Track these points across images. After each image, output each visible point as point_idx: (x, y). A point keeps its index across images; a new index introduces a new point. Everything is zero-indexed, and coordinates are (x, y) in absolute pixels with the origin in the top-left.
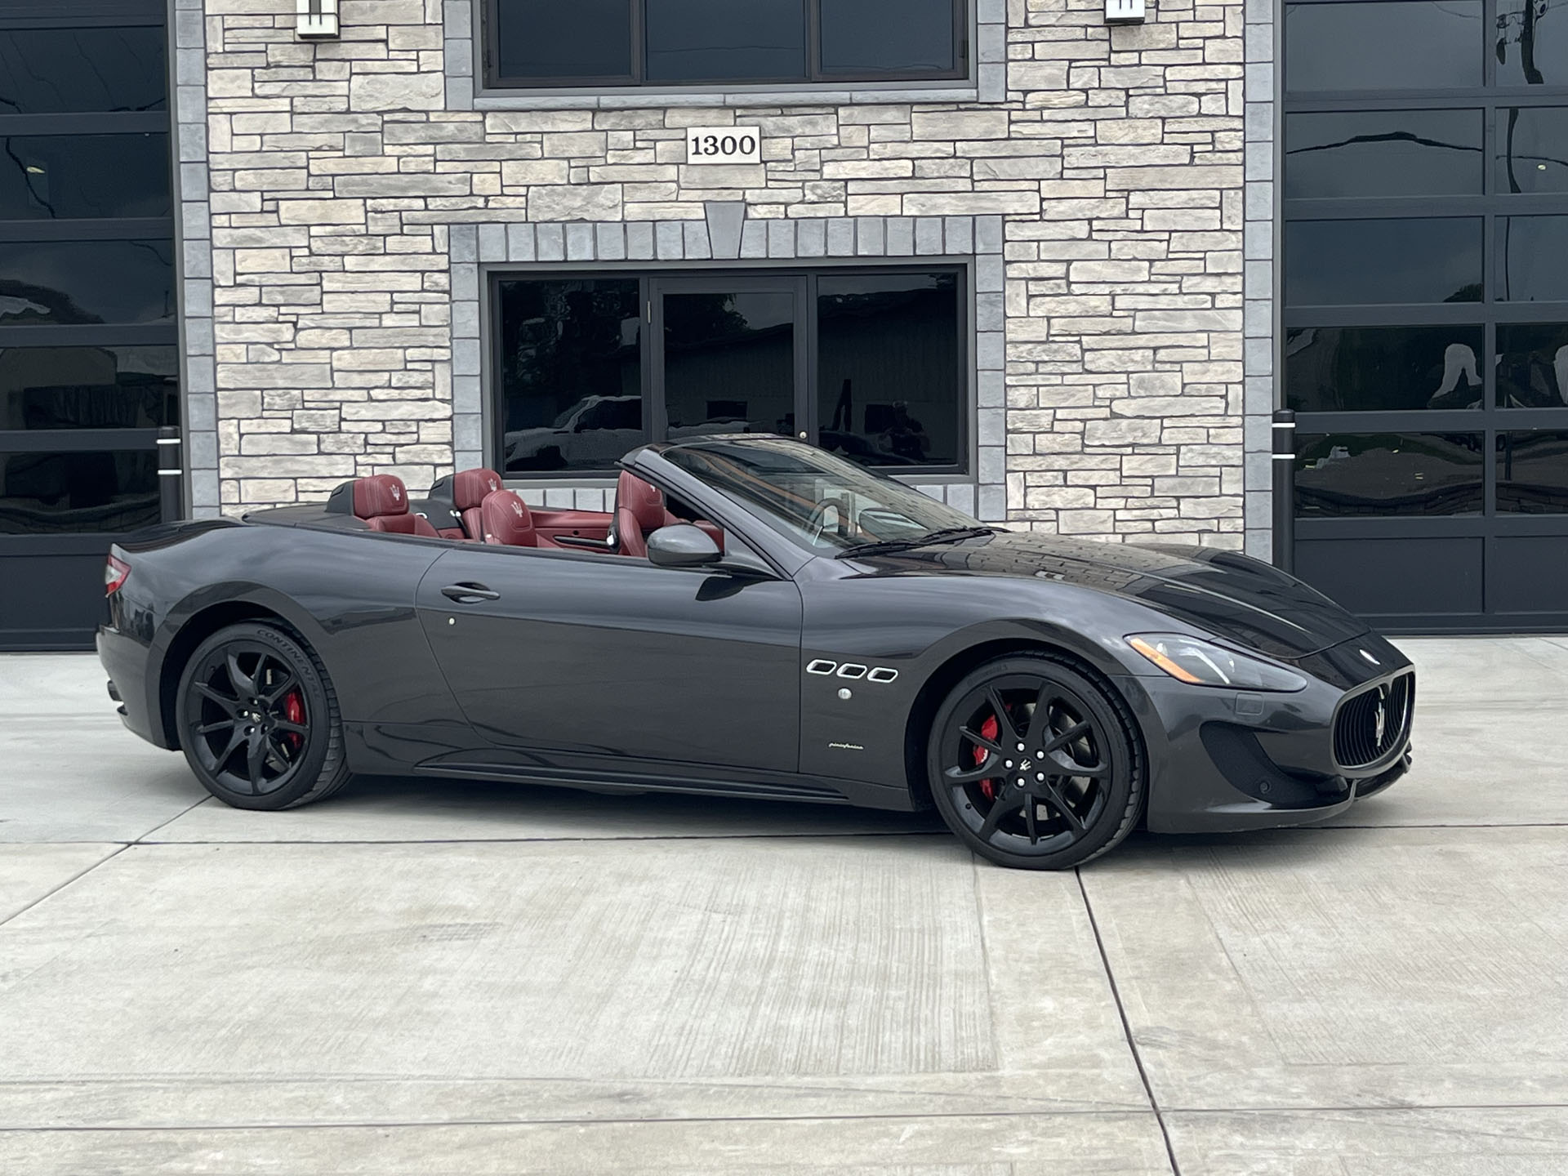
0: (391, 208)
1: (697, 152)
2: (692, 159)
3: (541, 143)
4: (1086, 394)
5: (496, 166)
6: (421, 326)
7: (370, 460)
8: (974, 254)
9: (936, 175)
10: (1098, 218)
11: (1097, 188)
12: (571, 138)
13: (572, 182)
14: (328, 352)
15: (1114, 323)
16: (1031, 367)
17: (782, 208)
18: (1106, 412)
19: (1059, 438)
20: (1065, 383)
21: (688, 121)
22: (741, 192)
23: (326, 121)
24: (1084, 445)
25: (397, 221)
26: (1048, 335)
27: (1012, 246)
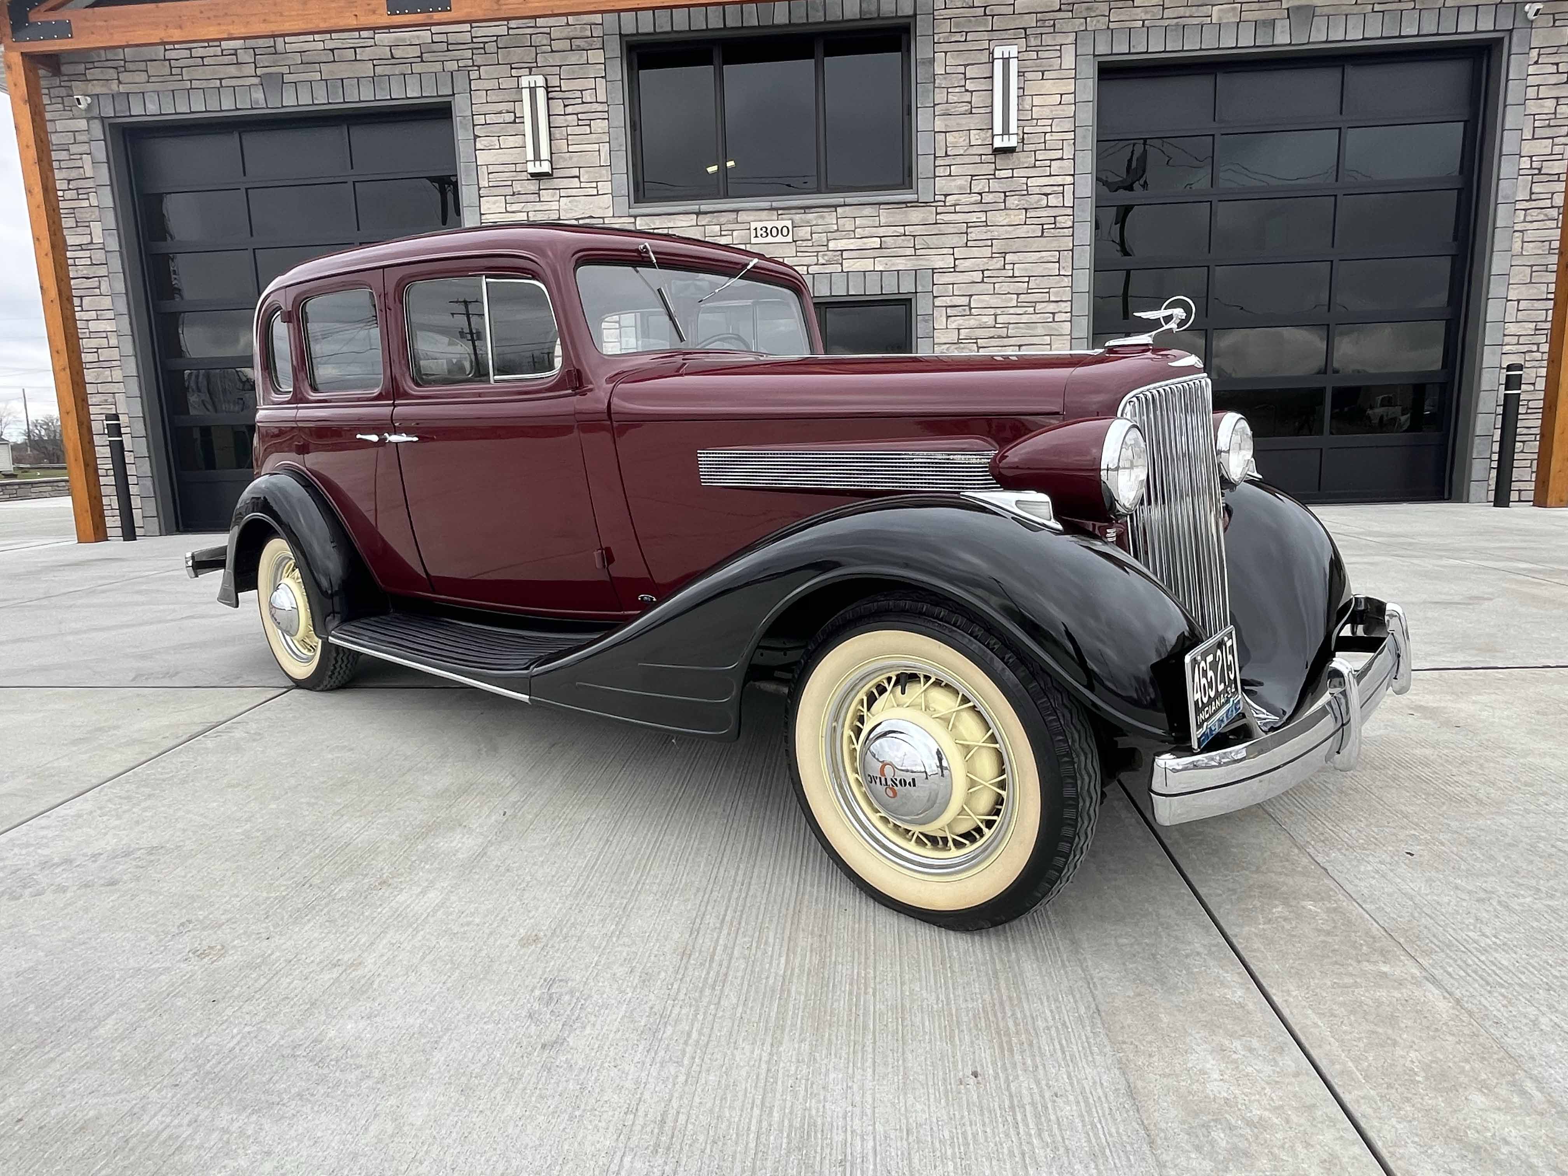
1: (756, 236)
2: (754, 241)
8: (916, 292)
9: (894, 246)
10: (988, 270)
11: (987, 252)
12: (684, 230)
15: (997, 331)
17: (805, 268)
21: (752, 218)
22: (782, 259)
26: (959, 339)
27: (938, 287)
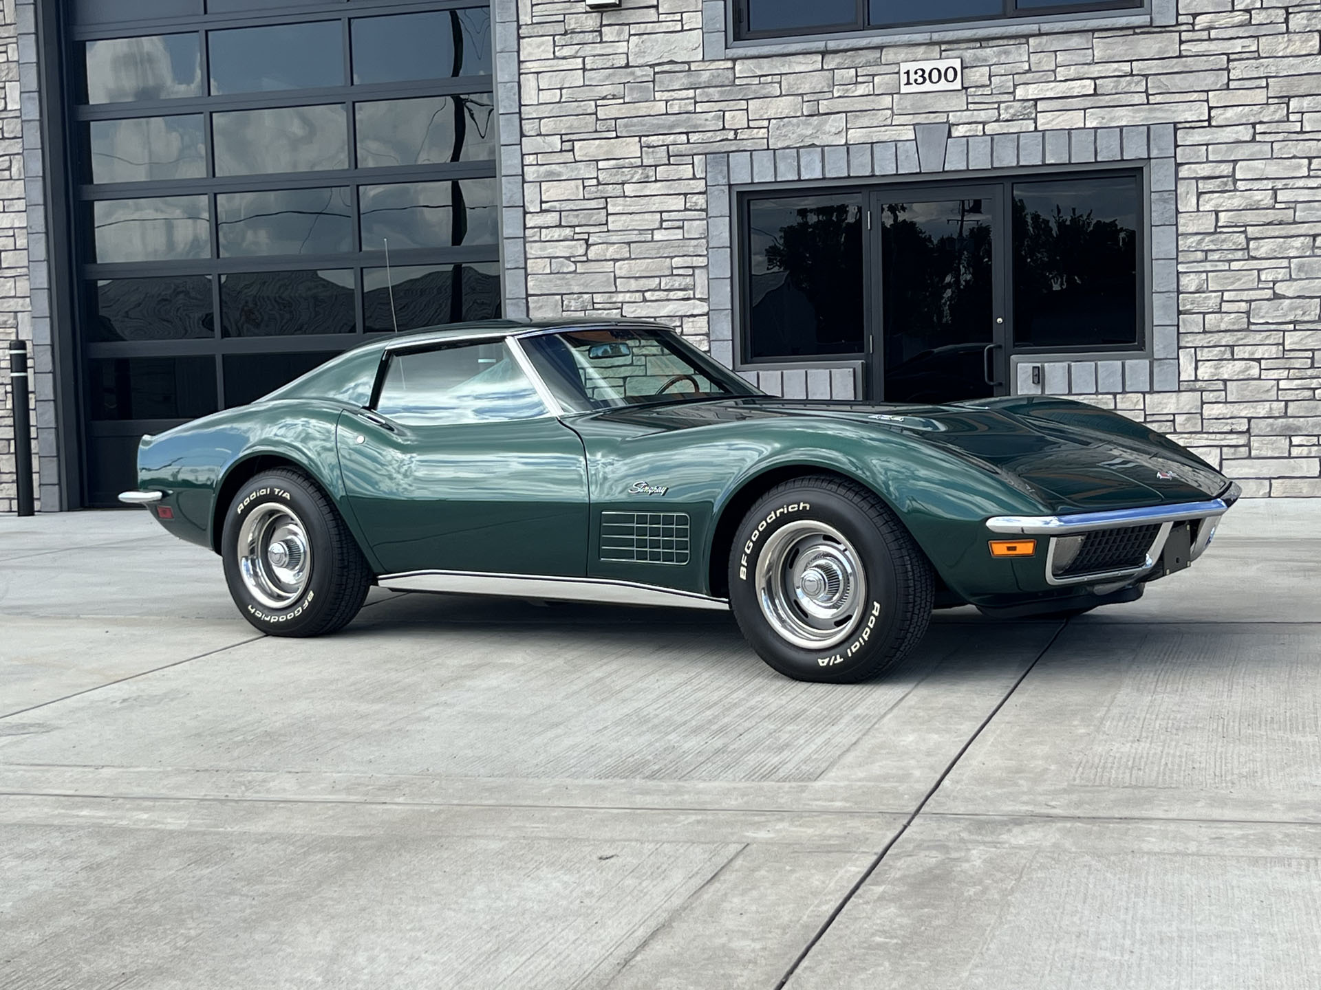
0: (661, 143)
1: (908, 83)
2: (904, 89)
3: (780, 83)
4: (1251, 278)
5: (743, 104)
6: (684, 239)
7: (645, 351)
8: (1149, 158)
9: (1114, 91)
10: (1261, 122)
11: (1260, 96)
12: (804, 77)
13: (805, 113)
14: (612, 263)
15: (1277, 215)
16: (1200, 255)
17: (981, 126)
18: (1269, 294)
19: (1227, 318)
20: (1232, 268)
21: (900, 57)
22: (945, 115)
23: (610, 75)
24: (1249, 323)
25: (665, 154)
26: (1216, 226)
27: (1184, 150)
